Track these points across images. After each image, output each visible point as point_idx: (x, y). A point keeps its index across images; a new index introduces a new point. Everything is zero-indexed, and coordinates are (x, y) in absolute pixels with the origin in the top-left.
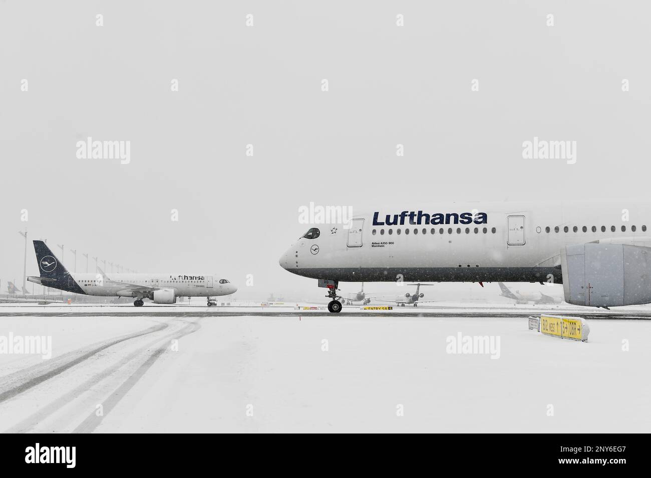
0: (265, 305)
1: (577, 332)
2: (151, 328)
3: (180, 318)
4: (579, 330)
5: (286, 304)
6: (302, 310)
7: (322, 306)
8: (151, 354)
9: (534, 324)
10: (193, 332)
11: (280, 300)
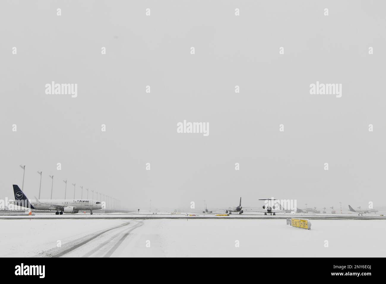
0: (172, 214)
1: (306, 225)
2: (122, 224)
3: (135, 220)
4: (307, 224)
5: (182, 213)
6: (189, 216)
7: (198, 214)
8: (123, 235)
9: (289, 222)
10: (141, 226)
11: (179, 211)
